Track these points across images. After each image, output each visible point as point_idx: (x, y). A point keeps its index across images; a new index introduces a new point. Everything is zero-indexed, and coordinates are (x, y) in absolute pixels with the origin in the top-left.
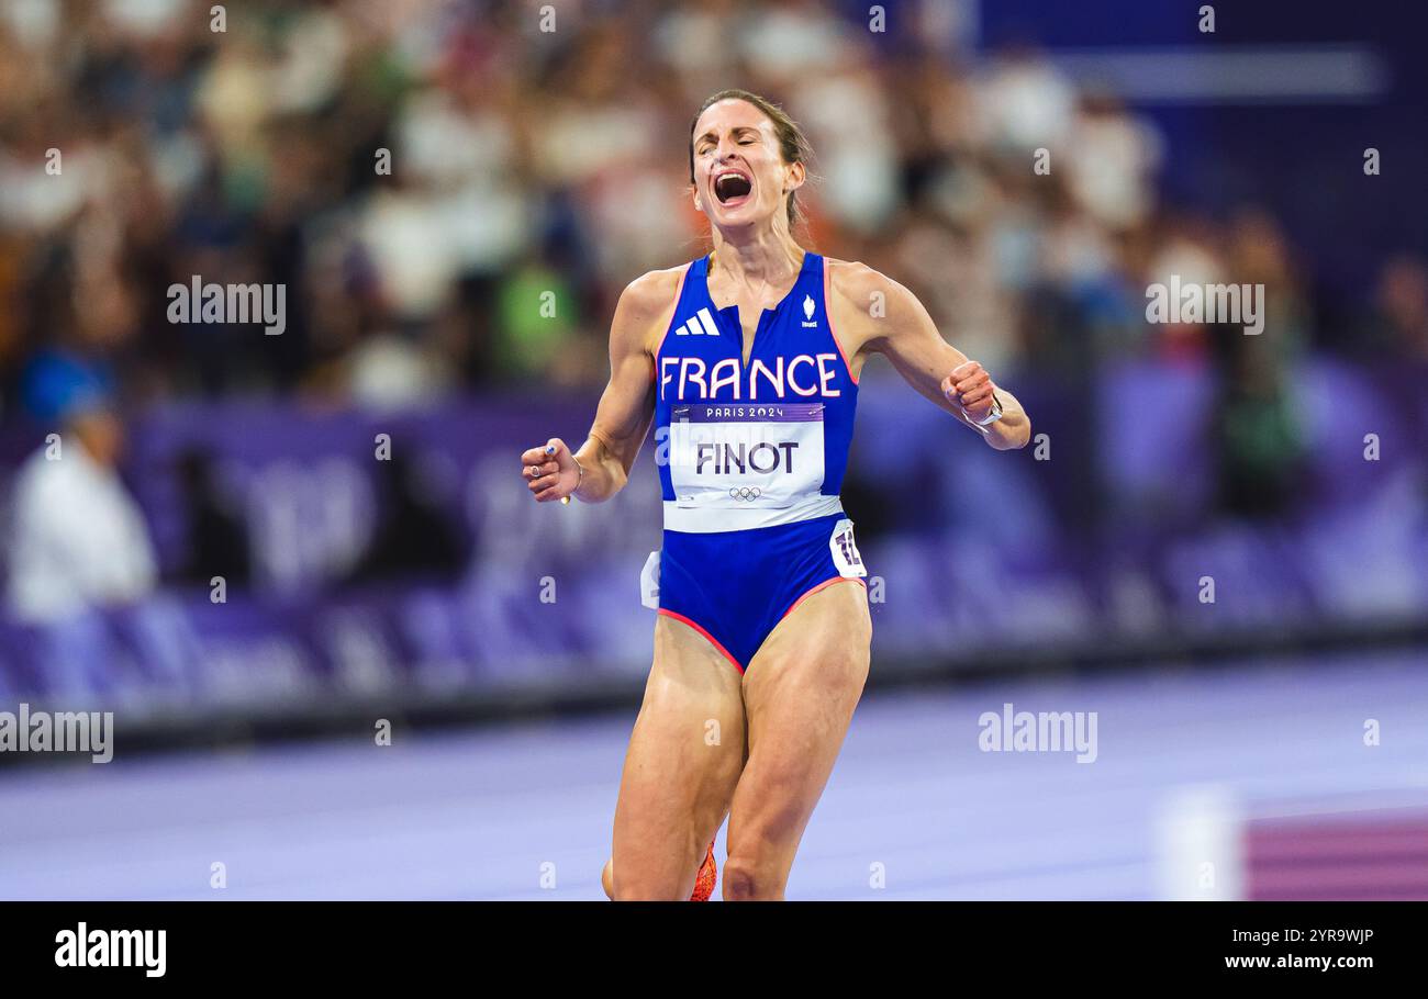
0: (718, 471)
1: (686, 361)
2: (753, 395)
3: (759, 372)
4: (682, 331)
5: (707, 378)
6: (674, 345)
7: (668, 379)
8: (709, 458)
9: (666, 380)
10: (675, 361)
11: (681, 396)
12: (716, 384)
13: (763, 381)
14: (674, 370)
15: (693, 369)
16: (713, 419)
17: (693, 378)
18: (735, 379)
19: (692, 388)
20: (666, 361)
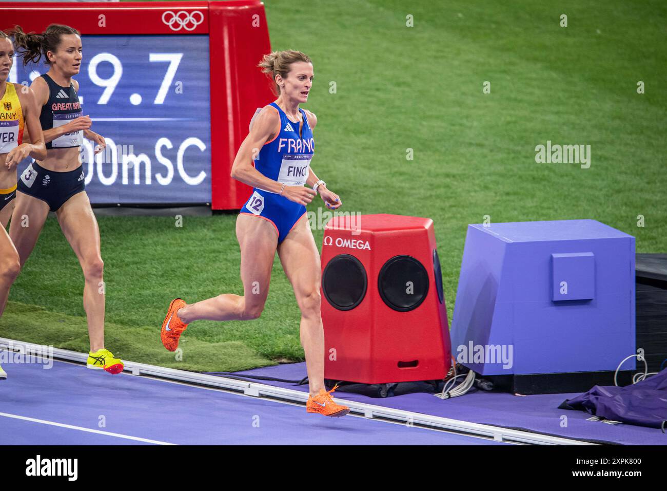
0: (294, 176)
1: (290, 140)
2: (304, 152)
3: (305, 144)
4: (286, 130)
5: (296, 145)
6: (283, 134)
7: (284, 146)
8: (292, 171)
9: (281, 146)
10: (286, 140)
11: (289, 151)
12: (298, 148)
13: (306, 148)
14: (286, 143)
15: (292, 143)
16: (296, 159)
17: (292, 146)
18: (301, 146)
19: (292, 149)
20: (281, 140)
